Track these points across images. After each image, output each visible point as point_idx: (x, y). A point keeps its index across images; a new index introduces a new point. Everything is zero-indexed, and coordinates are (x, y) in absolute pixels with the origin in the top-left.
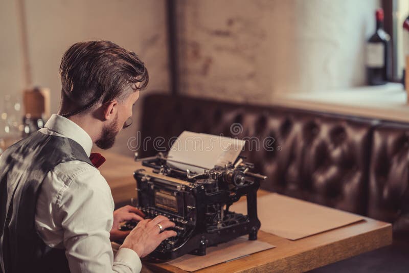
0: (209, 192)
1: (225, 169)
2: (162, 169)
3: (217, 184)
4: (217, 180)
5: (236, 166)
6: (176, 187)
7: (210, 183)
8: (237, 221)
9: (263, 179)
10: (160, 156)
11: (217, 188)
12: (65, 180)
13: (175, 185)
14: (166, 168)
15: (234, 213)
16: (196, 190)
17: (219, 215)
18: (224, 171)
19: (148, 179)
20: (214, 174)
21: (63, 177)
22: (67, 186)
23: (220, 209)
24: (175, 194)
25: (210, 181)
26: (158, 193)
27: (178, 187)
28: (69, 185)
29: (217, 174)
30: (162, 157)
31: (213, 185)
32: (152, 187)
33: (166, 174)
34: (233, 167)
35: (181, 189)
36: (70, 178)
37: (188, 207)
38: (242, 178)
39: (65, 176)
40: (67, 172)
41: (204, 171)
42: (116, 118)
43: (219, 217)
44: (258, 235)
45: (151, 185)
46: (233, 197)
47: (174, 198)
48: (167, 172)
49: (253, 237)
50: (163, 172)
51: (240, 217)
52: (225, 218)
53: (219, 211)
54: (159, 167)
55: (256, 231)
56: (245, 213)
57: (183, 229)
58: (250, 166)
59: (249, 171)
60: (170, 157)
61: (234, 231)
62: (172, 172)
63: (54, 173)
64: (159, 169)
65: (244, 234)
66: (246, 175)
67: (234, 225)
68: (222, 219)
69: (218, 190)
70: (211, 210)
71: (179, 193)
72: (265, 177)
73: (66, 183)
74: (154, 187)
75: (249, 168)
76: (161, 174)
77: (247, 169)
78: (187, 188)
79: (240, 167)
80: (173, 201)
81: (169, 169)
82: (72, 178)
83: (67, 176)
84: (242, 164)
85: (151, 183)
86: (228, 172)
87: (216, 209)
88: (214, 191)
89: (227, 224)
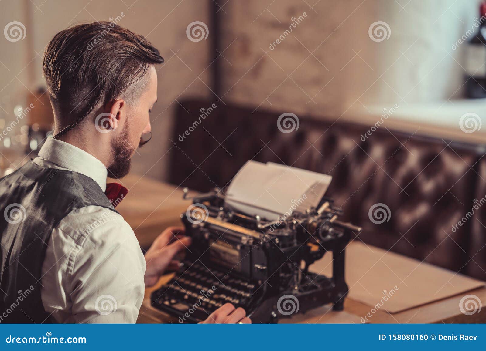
0: (284, 246)
1: (306, 216)
2: (221, 213)
3: (295, 237)
4: (295, 232)
5: (320, 211)
6: (240, 238)
7: (286, 234)
8: (319, 286)
9: (356, 231)
10: (216, 192)
11: (295, 241)
12: (76, 237)
13: (240, 235)
14: (226, 211)
15: (315, 274)
16: (268, 245)
17: (295, 276)
18: (305, 219)
19: (202, 225)
20: (293, 223)
21: (72, 233)
22: (79, 247)
23: (297, 269)
24: (239, 247)
25: (286, 232)
26: (213, 245)
27: (244, 238)
28: (82, 244)
29: (297, 223)
30: (219, 195)
31: (290, 238)
32: (207, 235)
33: (226, 220)
34: (317, 214)
35: (248, 242)
36: (82, 235)
37: (256, 266)
38: (331, 230)
39: (75, 233)
40: (77, 227)
41: (278, 218)
42: (127, 126)
43: (295, 280)
44: (346, 304)
45: (204, 232)
46: (316, 253)
47: (236, 253)
48: (228, 217)
49: (338, 307)
50: (223, 217)
51: (322, 279)
52: (304, 281)
53: (296, 272)
54: (217, 209)
55: (343, 299)
56: (329, 274)
57: (248, 295)
58: (338, 213)
59: (337, 219)
60: (231, 195)
61: (315, 299)
62: (235, 217)
63: (60, 230)
64: (217, 212)
65: (327, 302)
66: (333, 225)
67: (314, 291)
68: (299, 283)
69: (295, 245)
70: (286, 270)
71: (243, 247)
72: (359, 229)
73: (78, 242)
74: (210, 237)
75: (338, 216)
76: (219, 218)
77: (335, 217)
78: (256, 241)
79: (325, 213)
80: (234, 256)
81: (230, 212)
82: (85, 234)
83: (78, 232)
84: (329, 210)
85: (205, 230)
86: (311, 221)
87: (292, 270)
88: (291, 245)
89: (305, 289)
